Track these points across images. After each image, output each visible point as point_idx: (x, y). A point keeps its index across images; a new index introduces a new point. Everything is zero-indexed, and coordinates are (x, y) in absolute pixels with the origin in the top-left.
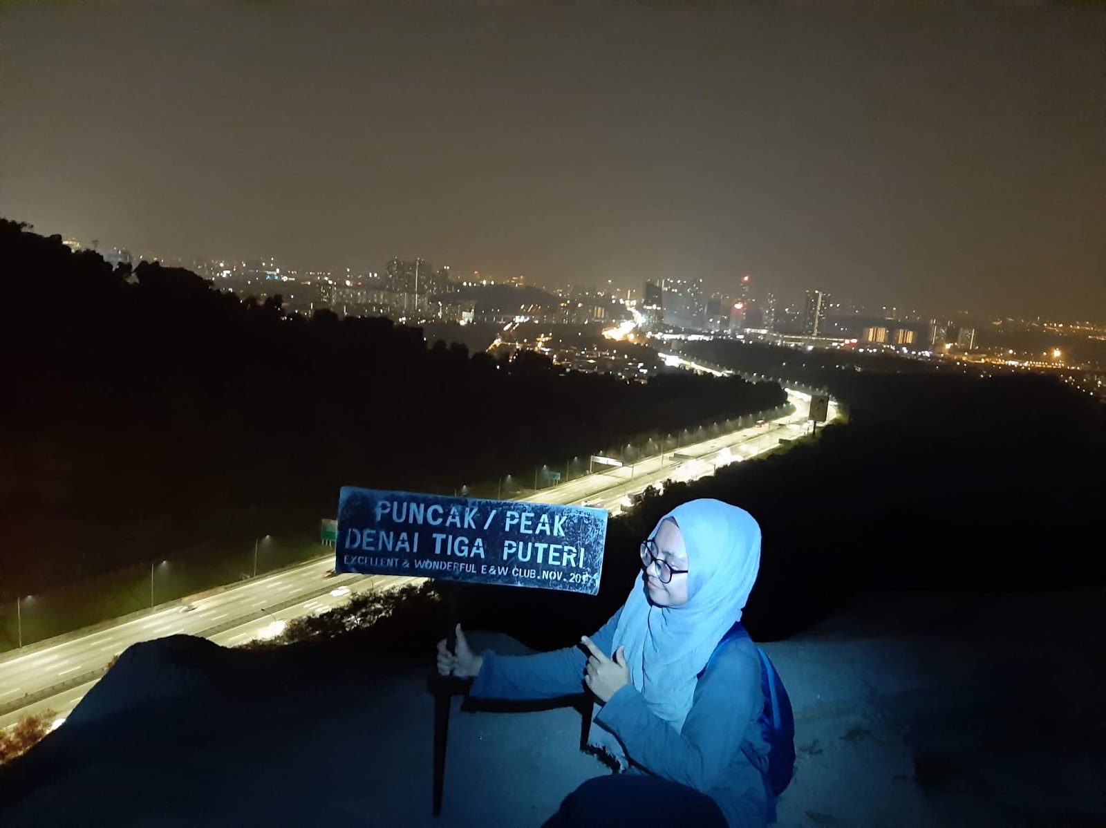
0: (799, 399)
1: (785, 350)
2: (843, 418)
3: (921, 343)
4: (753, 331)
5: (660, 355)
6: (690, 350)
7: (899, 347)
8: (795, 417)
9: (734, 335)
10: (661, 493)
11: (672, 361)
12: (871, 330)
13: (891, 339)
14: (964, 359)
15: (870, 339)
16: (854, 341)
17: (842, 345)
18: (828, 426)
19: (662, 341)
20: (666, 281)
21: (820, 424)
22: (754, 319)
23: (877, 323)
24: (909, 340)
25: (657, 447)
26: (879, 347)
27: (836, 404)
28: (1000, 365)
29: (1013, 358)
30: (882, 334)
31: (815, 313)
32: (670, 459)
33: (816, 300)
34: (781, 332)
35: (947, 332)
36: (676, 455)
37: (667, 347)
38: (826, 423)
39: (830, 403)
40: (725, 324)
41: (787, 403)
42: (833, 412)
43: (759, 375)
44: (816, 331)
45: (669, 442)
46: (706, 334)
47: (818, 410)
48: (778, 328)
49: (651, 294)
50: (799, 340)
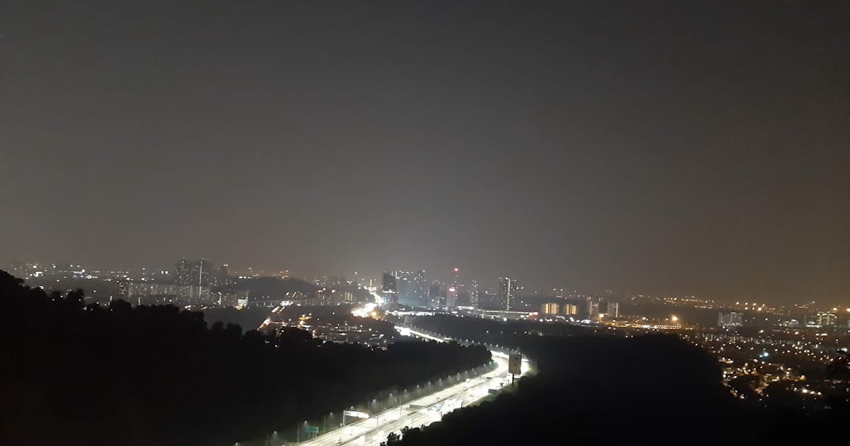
0: (500, 358)
1: (487, 322)
2: (532, 371)
3: (583, 314)
4: (464, 308)
5: (396, 327)
6: (419, 323)
7: (567, 317)
8: (497, 371)
9: (449, 311)
10: (401, 438)
11: (405, 332)
12: (547, 305)
13: (561, 311)
14: (613, 324)
15: (547, 312)
16: (536, 313)
17: (528, 316)
18: (523, 377)
19: (397, 316)
20: (399, 273)
21: (517, 377)
22: (463, 299)
23: (551, 300)
24: (574, 312)
25: (396, 400)
26: (554, 318)
27: (527, 360)
28: (638, 328)
29: (646, 323)
30: (555, 308)
31: (506, 294)
32: (407, 409)
33: (507, 286)
34: (484, 308)
35: (600, 305)
36: (411, 406)
37: (401, 321)
38: (521, 375)
39: (523, 360)
40: (443, 303)
41: (492, 361)
42: (525, 367)
43: (470, 341)
44: (508, 307)
45: (405, 396)
46: (430, 311)
47: (514, 366)
48: (482, 305)
49: (388, 282)
50: (497, 314)
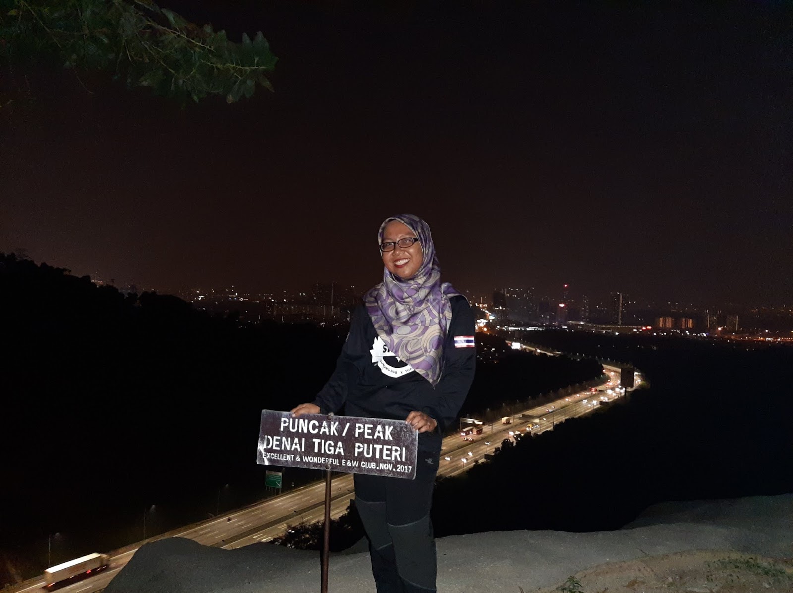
0: (612, 373)
1: (599, 335)
2: (645, 384)
3: (698, 328)
4: (574, 323)
5: (507, 342)
6: (523, 337)
7: (683, 331)
8: (611, 384)
9: (560, 326)
10: (515, 444)
11: (516, 346)
12: (661, 319)
13: (676, 325)
14: (733, 337)
15: (661, 325)
16: (649, 327)
17: (641, 330)
18: (635, 390)
19: (508, 331)
20: (508, 290)
21: (629, 389)
22: (573, 314)
23: (665, 315)
24: (690, 325)
25: (509, 410)
26: (668, 332)
27: (640, 374)
28: (760, 341)
29: (769, 335)
30: (669, 323)
31: (618, 308)
32: (520, 418)
33: (619, 299)
34: (595, 323)
35: (718, 318)
36: (524, 416)
37: (514, 337)
38: (634, 388)
39: (636, 373)
40: (553, 318)
41: (604, 374)
42: (638, 381)
43: (581, 354)
44: (620, 322)
45: (517, 406)
46: (539, 326)
47: (626, 380)
48: (590, 320)
49: (496, 300)
50: (609, 328)
